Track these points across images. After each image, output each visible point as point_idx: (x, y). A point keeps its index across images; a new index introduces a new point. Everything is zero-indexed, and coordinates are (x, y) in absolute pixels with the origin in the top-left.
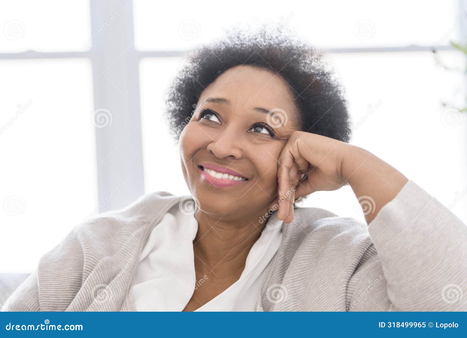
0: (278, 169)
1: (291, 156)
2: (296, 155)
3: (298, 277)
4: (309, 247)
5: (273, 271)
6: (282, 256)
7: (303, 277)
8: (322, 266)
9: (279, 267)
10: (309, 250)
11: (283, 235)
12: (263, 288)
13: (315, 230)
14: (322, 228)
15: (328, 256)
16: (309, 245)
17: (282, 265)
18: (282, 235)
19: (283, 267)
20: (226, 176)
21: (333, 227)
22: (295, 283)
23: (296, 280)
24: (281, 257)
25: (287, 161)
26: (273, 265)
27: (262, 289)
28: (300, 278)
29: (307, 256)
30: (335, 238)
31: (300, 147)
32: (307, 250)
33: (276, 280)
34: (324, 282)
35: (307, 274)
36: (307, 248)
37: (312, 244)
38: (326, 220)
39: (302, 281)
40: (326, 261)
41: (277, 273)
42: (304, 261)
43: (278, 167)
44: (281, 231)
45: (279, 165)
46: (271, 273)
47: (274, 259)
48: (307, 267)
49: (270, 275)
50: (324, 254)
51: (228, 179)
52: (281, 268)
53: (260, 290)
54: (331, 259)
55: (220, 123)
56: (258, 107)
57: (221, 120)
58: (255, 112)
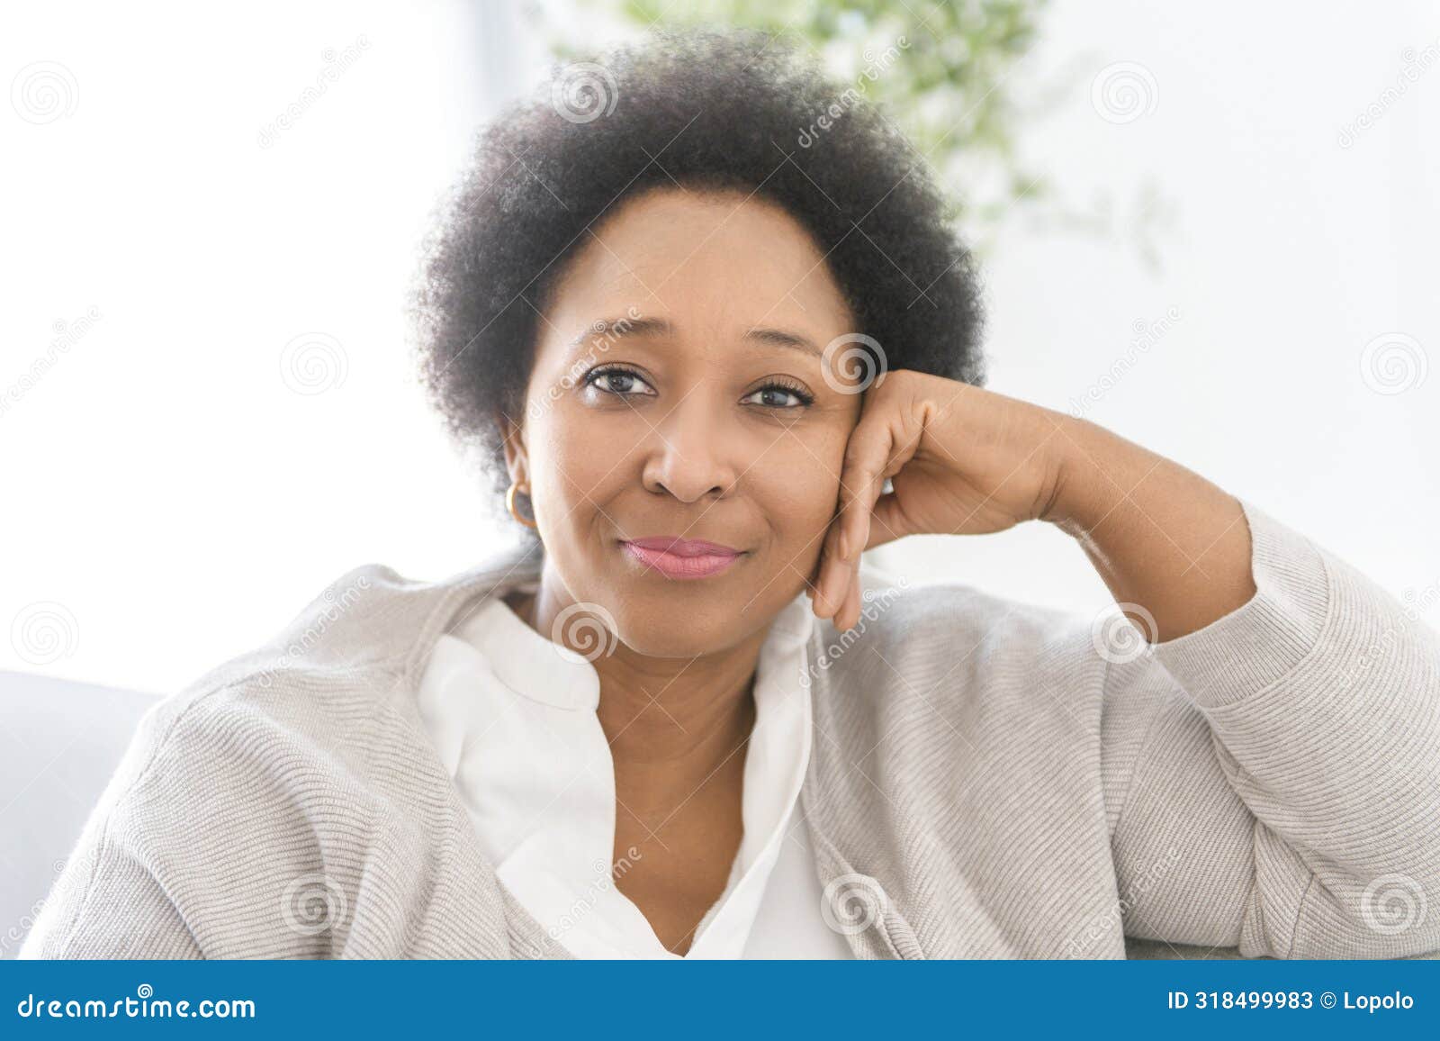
55: (653, 393)
56: (759, 329)
57: (654, 383)
58: (752, 345)
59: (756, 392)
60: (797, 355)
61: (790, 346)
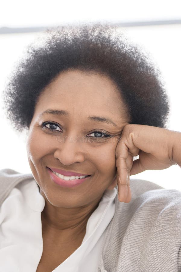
0: (116, 160)
1: (126, 148)
2: (131, 146)
3: (134, 243)
4: (141, 217)
5: (110, 237)
6: (118, 224)
7: (138, 244)
8: (154, 235)
9: (115, 234)
10: (142, 221)
11: (116, 206)
12: (103, 251)
13: (145, 202)
14: (152, 200)
15: (160, 226)
16: (141, 216)
17: (118, 232)
18: (114, 205)
19: (118, 234)
20: (73, 178)
21: (161, 199)
22: (132, 249)
23: (133, 246)
24: (116, 225)
25: (123, 153)
26: (110, 231)
27: (102, 253)
28: (136, 245)
29: (140, 225)
30: (165, 210)
31: (134, 140)
32: (140, 221)
33: (114, 245)
34: (158, 250)
35: (141, 241)
36: (140, 219)
37: (144, 215)
38: (153, 193)
39: (137, 247)
40: (158, 231)
41: (114, 239)
42: (138, 230)
43: (116, 158)
44: (114, 202)
45: (116, 157)
46: (108, 238)
47: (110, 226)
48: (141, 236)
49: (108, 240)
50: (156, 225)
51: (75, 180)
52: (117, 235)
53: (101, 254)
54: (162, 229)
55: (62, 131)
56: (92, 116)
57: (62, 128)
58: (90, 121)
59: (92, 133)
60: (105, 124)
61: (102, 121)
